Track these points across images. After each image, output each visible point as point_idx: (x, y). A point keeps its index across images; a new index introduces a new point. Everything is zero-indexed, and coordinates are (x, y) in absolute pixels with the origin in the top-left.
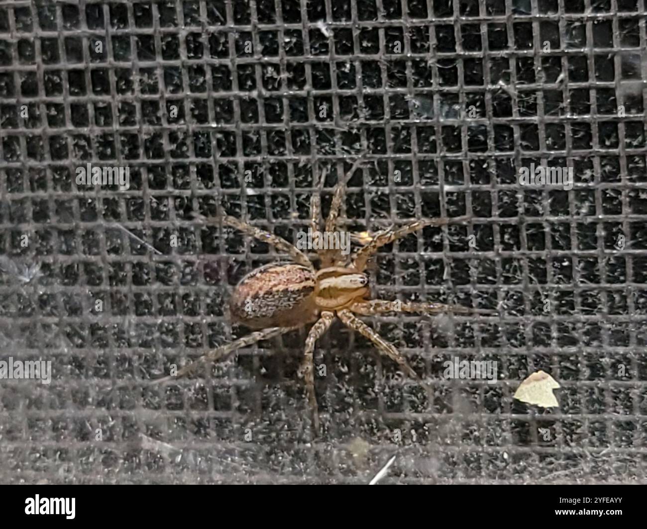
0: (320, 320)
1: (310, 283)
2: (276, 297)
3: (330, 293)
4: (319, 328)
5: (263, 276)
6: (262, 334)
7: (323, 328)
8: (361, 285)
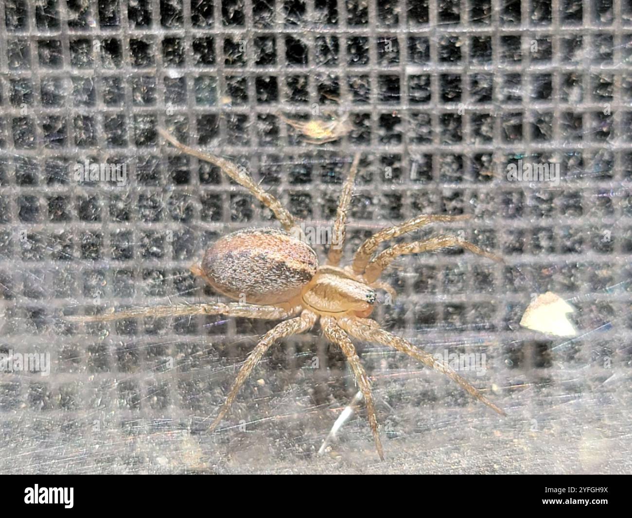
0: (298, 319)
1: (310, 270)
2: (268, 265)
3: (326, 292)
4: (290, 325)
5: (263, 237)
6: (228, 308)
7: (295, 328)
8: (365, 299)
